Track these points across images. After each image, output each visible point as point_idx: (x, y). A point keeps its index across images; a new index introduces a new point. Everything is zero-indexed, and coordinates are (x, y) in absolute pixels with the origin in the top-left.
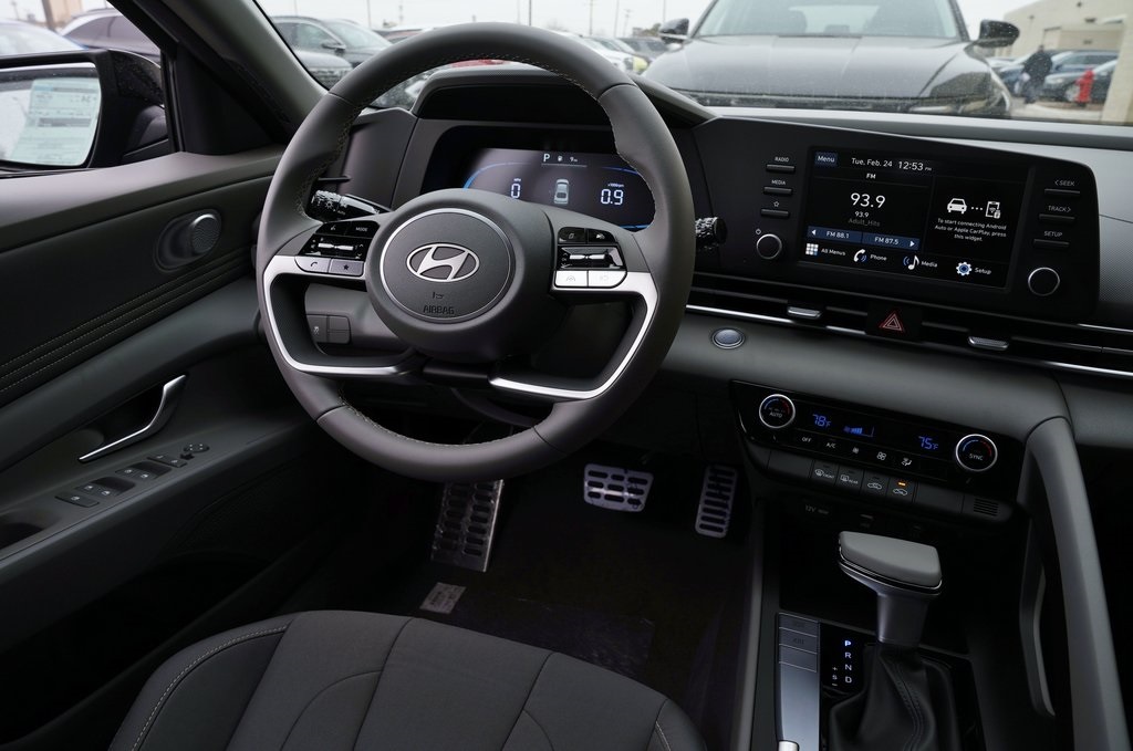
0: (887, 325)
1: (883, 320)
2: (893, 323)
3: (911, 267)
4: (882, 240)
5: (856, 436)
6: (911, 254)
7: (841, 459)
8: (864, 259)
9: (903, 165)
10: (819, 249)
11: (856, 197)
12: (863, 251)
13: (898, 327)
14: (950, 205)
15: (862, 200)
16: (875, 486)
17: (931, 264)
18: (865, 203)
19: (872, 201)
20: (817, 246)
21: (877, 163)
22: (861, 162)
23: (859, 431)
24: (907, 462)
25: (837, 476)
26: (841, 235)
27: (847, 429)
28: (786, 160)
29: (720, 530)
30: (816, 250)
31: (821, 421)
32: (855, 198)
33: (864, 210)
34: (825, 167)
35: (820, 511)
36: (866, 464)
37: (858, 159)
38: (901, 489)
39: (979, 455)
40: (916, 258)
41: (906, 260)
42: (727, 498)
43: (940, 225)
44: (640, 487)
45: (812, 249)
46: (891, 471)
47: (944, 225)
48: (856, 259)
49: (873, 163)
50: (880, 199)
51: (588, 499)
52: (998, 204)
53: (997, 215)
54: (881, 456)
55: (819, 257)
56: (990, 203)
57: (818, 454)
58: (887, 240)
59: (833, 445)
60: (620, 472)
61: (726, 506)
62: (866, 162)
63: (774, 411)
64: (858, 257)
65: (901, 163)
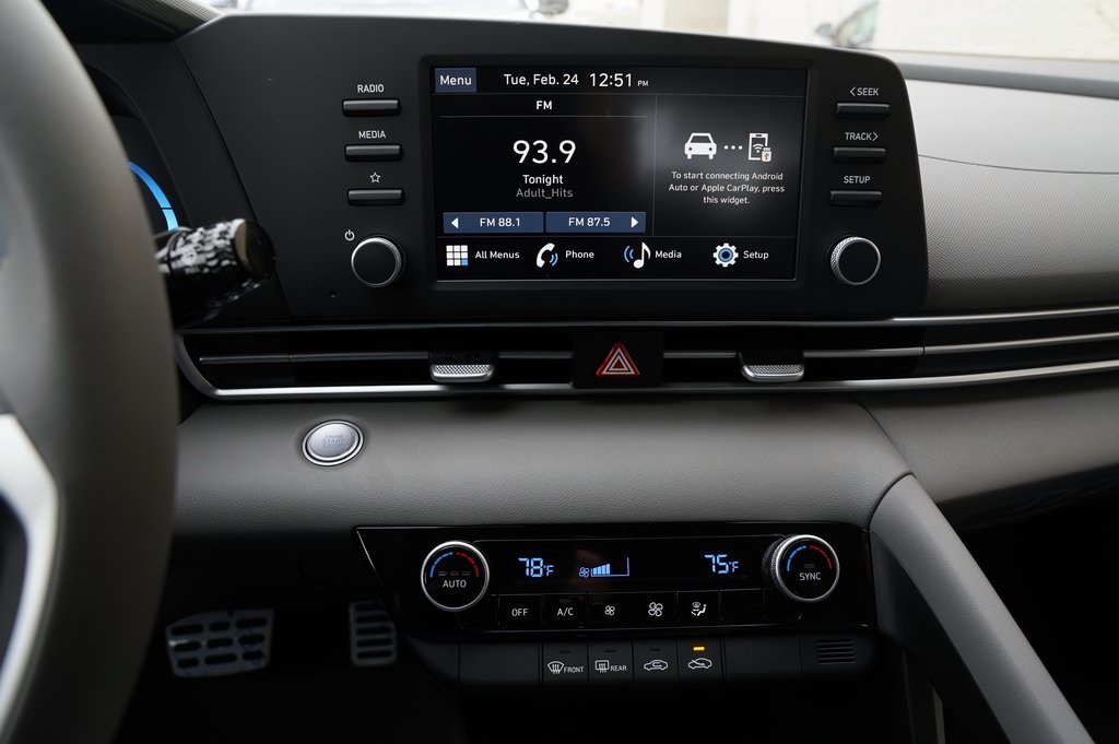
0: (609, 370)
1: (602, 360)
2: (619, 364)
3: (639, 264)
4: (580, 222)
5: (602, 579)
6: (634, 240)
7: (588, 632)
8: (554, 260)
9: (599, 80)
10: (471, 253)
11: (521, 147)
12: (550, 247)
13: (628, 369)
14: (688, 145)
15: (534, 152)
16: (657, 665)
17: (671, 255)
18: (541, 157)
19: (553, 151)
20: (465, 248)
21: (551, 80)
22: (522, 80)
23: (604, 570)
24: (699, 610)
25: (589, 667)
26: (505, 222)
27: (584, 572)
28: (379, 88)
29: (387, 654)
30: (465, 256)
31: (535, 567)
32: (521, 149)
33: (547, 170)
34: (454, 98)
36: (632, 630)
37: (516, 74)
38: (700, 660)
39: (813, 571)
40: (644, 247)
41: (627, 252)
43: (677, 182)
44: (257, 631)
45: (456, 255)
46: (677, 630)
47: (682, 181)
48: (540, 263)
49: (544, 81)
50: (567, 147)
51: (179, 672)
52: (765, 136)
53: (767, 156)
54: (656, 609)
55: (473, 268)
56: (752, 135)
57: (546, 633)
58: (590, 222)
59: (569, 610)
60: (221, 616)
62: (530, 79)
63: (449, 578)
64: (543, 258)
65: (593, 75)
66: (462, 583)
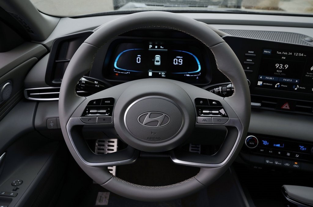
0: (284, 107)
1: (283, 105)
2: (286, 106)
3: (296, 89)
4: (286, 80)
5: (278, 147)
6: (296, 85)
7: (274, 156)
8: (279, 86)
9: (296, 54)
10: (263, 83)
11: (277, 65)
12: (279, 84)
13: (288, 108)
14: (311, 68)
15: (279, 66)
16: (287, 164)
17: (303, 88)
18: (281, 67)
19: (283, 66)
20: (262, 82)
21: (286, 53)
22: (280, 53)
23: (278, 145)
24: (297, 156)
25: (274, 162)
26: (271, 78)
27: (274, 145)
28: (253, 52)
30: (261, 84)
31: (265, 143)
32: (277, 66)
33: (280, 70)
34: (267, 55)
35: (259, 168)
36: (283, 157)
37: (279, 52)
38: (296, 165)
40: (298, 86)
41: (294, 86)
42: (198, 148)
43: (307, 75)
45: (260, 83)
46: (292, 159)
47: (309, 75)
48: (276, 86)
49: (284, 53)
50: (287, 66)
54: (288, 154)
55: (262, 86)
57: (267, 155)
58: (288, 80)
59: (271, 152)
61: (198, 150)
62: (282, 53)
63: (251, 142)
64: (277, 86)
65: (295, 53)
66: (253, 144)
